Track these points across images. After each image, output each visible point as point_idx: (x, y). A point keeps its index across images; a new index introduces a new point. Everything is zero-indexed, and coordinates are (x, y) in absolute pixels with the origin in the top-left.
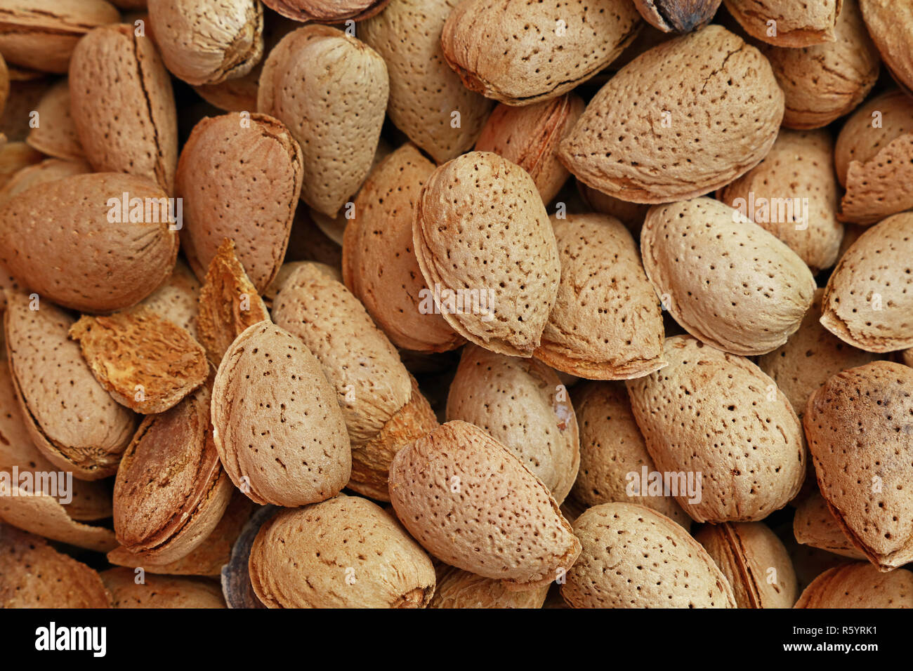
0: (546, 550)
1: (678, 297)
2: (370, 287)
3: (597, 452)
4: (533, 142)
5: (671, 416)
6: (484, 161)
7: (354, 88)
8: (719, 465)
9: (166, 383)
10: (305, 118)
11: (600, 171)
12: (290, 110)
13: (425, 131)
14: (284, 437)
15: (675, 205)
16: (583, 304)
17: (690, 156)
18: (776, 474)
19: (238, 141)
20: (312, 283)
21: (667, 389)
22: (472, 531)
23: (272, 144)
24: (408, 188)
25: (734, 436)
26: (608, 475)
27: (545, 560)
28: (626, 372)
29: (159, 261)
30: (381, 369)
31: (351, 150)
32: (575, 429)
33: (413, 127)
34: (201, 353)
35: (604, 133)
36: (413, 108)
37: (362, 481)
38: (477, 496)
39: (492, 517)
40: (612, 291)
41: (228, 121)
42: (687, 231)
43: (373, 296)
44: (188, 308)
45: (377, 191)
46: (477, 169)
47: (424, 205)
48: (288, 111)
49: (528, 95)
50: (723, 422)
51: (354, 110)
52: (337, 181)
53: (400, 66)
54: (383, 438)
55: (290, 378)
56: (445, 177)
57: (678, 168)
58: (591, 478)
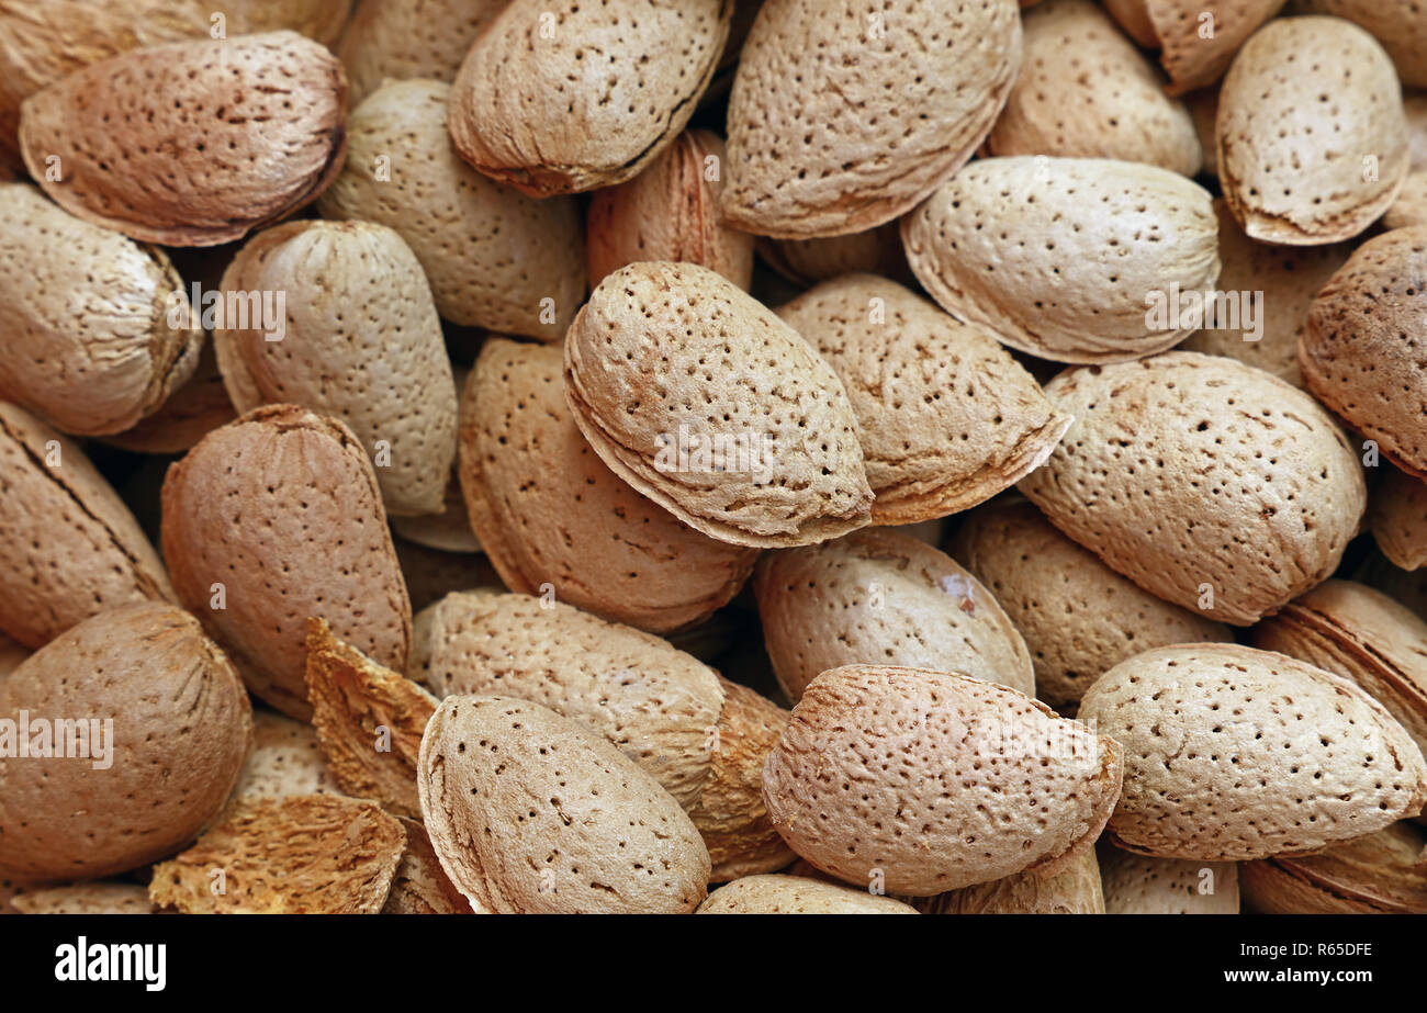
0: (1072, 778)
1: (1023, 321)
2: (564, 572)
3: (1038, 616)
4: (679, 222)
5: (1121, 491)
6: (634, 277)
7: (374, 290)
8: (1237, 516)
9: (346, 885)
10: (324, 378)
11: (803, 205)
12: (294, 378)
13: (508, 303)
14: (583, 844)
15: (937, 197)
16: (897, 406)
17: (922, 109)
18: (1325, 481)
19: (247, 464)
20: (471, 618)
21: (1092, 457)
22: (948, 816)
23: (301, 437)
24: (532, 396)
25: (1233, 462)
26: (1076, 639)
27: (1080, 795)
28: (1019, 464)
29: (228, 712)
30: (656, 674)
31: (417, 388)
32: (988, 601)
33: (487, 308)
34: (374, 809)
35: (777, 146)
36: (472, 278)
37: (723, 859)
38: (926, 759)
39: (966, 777)
40: (926, 363)
41: (215, 445)
42: (979, 219)
43: (575, 581)
44: (306, 764)
45: (488, 431)
46: (631, 294)
47: (584, 393)
48: (291, 383)
49: (638, 152)
50: (1204, 451)
51: (391, 324)
52: (420, 448)
53: (419, 227)
54: (721, 774)
55: (539, 756)
56: (592, 332)
57: (913, 137)
58: (1052, 660)
